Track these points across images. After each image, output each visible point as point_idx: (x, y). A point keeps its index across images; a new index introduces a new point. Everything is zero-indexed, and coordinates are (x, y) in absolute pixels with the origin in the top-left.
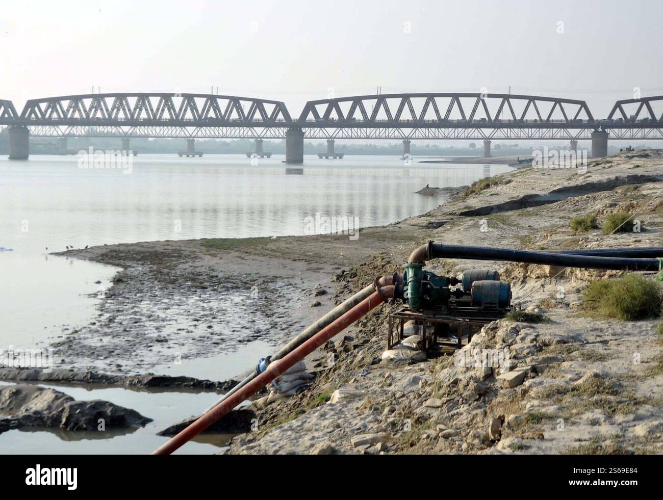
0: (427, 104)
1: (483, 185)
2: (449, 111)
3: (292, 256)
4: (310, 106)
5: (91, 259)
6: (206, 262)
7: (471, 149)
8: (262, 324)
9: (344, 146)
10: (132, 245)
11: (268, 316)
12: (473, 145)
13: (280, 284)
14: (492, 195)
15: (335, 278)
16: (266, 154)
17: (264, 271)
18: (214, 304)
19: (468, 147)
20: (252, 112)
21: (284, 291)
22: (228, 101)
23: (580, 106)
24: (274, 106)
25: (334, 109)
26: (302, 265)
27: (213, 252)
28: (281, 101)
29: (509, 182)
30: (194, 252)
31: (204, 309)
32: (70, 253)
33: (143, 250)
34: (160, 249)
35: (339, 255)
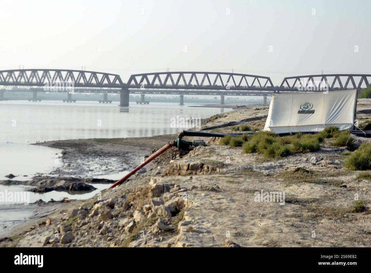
0: (192, 77)
1: (215, 117)
2: (203, 81)
3: (134, 145)
4: (133, 77)
5: (49, 146)
6: (98, 147)
7: (215, 100)
8: (126, 166)
9: (150, 98)
10: (65, 141)
11: (127, 164)
12: (216, 98)
13: (129, 154)
14: (218, 122)
15: (151, 152)
16: (109, 101)
17: (123, 150)
18: (106, 161)
19: (213, 99)
20: (103, 80)
21: (132, 157)
22: (90, 74)
23: (267, 80)
24: (114, 77)
25: (145, 78)
26: (138, 148)
27: (100, 143)
28: (118, 74)
29: (226, 116)
30: (92, 144)
31: (102, 162)
32: (38, 144)
33: (70, 142)
34: (77, 142)
35: (152, 144)
